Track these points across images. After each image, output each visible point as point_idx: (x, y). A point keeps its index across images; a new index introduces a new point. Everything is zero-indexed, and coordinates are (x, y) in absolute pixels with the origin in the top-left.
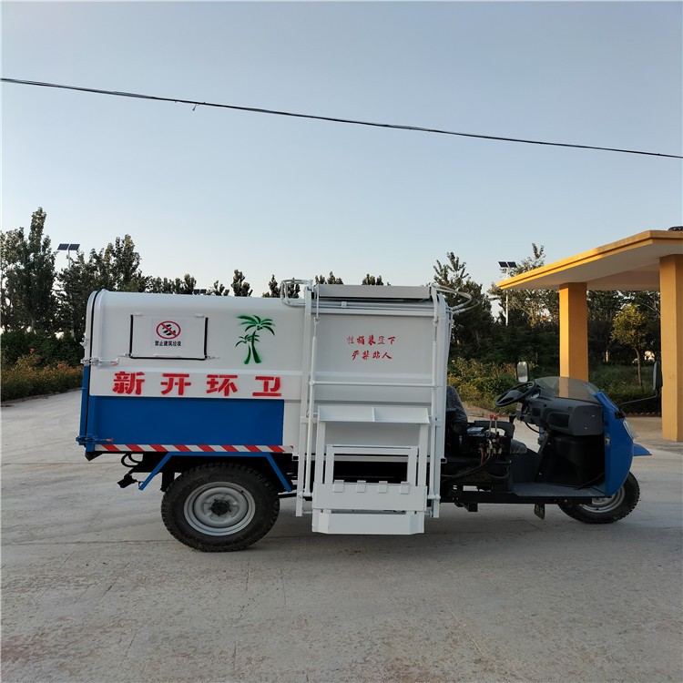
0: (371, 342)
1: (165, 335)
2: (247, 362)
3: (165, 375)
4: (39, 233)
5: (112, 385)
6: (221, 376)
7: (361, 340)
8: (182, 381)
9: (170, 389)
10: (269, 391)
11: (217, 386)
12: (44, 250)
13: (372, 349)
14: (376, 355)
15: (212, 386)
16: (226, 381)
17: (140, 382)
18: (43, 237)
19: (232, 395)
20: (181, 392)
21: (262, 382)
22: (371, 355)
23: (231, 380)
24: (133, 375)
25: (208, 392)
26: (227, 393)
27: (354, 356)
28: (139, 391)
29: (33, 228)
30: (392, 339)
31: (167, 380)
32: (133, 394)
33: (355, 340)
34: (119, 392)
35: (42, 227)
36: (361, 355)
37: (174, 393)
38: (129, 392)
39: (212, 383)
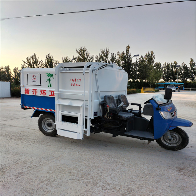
0: (75, 81)
1: (33, 79)
2: (49, 86)
3: (33, 90)
4: (128, 52)
5: (24, 92)
6: (43, 90)
7: (73, 80)
8: (36, 91)
9: (34, 93)
10: (52, 95)
11: (42, 93)
12: (129, 57)
13: (76, 83)
14: (77, 85)
15: (41, 93)
16: (44, 92)
17: (29, 91)
18: (129, 53)
19: (45, 96)
20: (36, 94)
21: (51, 92)
22: (75, 85)
23: (45, 91)
24: (28, 89)
25: (41, 94)
26: (44, 95)
27: (71, 85)
28: (29, 94)
29: (127, 51)
30: (80, 80)
31: (33, 91)
32: (28, 94)
33: (71, 80)
34: (26, 93)
35: (129, 51)
36: (73, 85)
37: (34, 94)
38: (27, 94)
39: (41, 92)
